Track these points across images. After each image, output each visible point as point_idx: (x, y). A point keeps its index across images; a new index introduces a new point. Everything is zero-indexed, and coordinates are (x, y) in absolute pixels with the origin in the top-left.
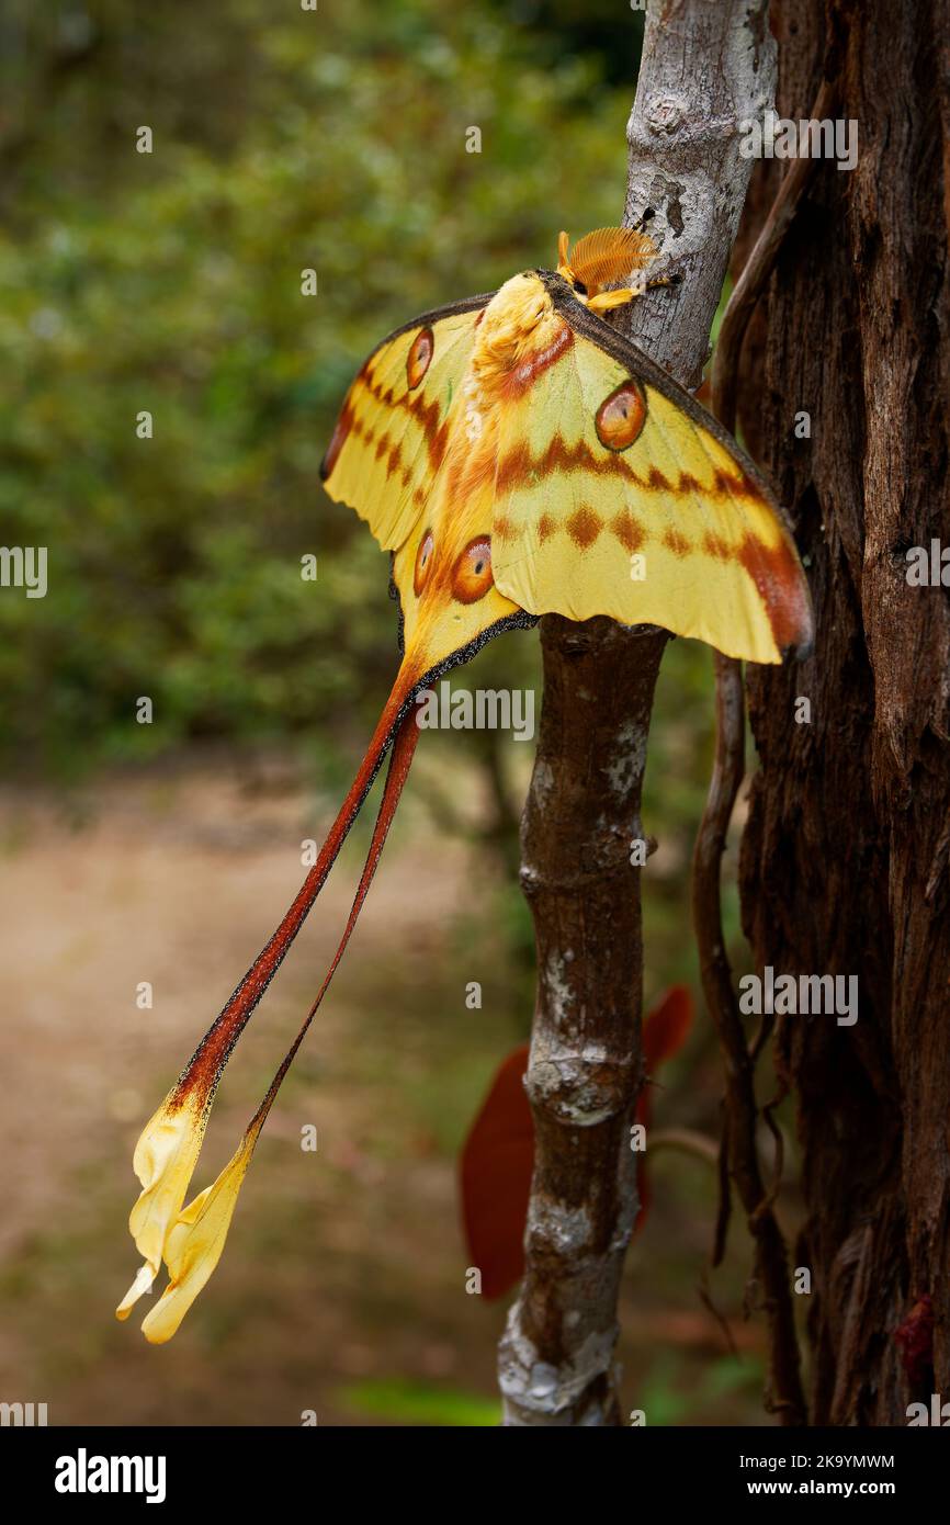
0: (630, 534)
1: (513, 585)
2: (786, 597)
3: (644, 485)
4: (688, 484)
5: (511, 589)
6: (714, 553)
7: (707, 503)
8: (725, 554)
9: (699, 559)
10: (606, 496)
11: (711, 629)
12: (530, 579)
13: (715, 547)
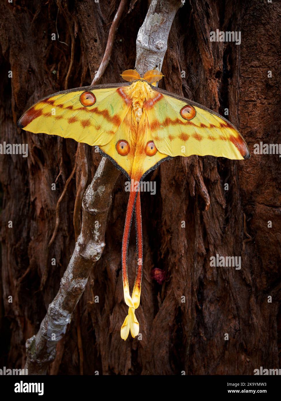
0: (198, 137)
1: (164, 151)
2: (242, 146)
3: (199, 127)
4: (212, 126)
5: (164, 152)
6: (222, 140)
7: (218, 130)
8: (225, 139)
9: (219, 141)
10: (189, 130)
11: (225, 155)
12: (170, 149)
13: (222, 138)
